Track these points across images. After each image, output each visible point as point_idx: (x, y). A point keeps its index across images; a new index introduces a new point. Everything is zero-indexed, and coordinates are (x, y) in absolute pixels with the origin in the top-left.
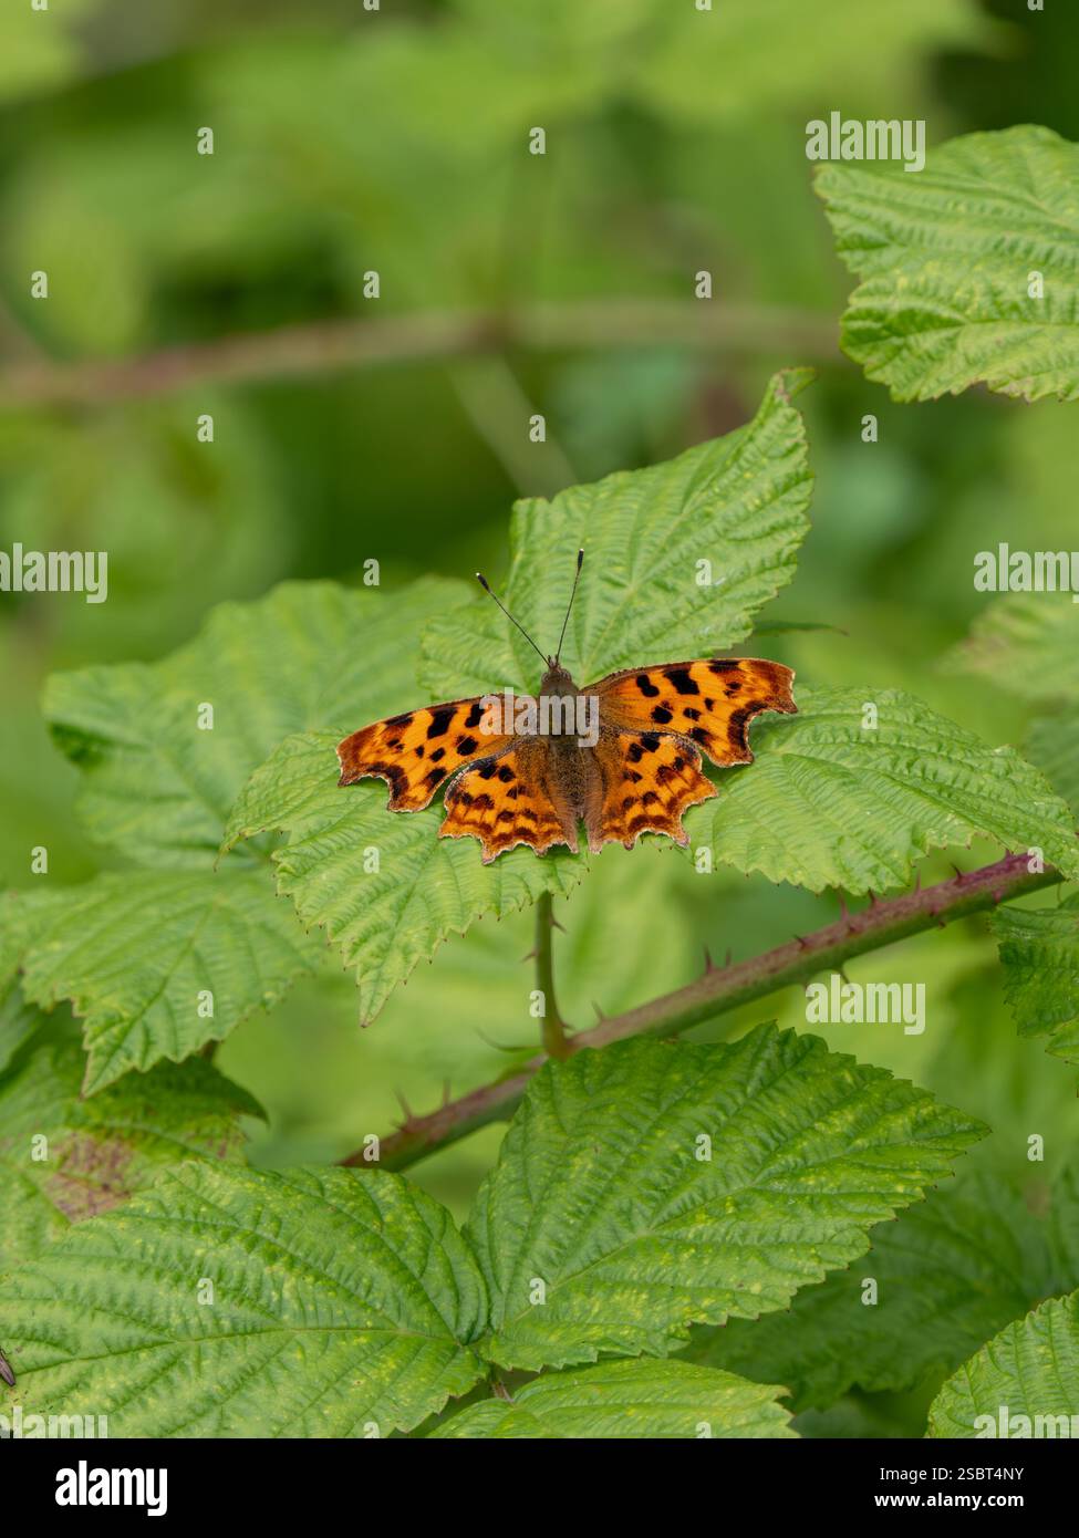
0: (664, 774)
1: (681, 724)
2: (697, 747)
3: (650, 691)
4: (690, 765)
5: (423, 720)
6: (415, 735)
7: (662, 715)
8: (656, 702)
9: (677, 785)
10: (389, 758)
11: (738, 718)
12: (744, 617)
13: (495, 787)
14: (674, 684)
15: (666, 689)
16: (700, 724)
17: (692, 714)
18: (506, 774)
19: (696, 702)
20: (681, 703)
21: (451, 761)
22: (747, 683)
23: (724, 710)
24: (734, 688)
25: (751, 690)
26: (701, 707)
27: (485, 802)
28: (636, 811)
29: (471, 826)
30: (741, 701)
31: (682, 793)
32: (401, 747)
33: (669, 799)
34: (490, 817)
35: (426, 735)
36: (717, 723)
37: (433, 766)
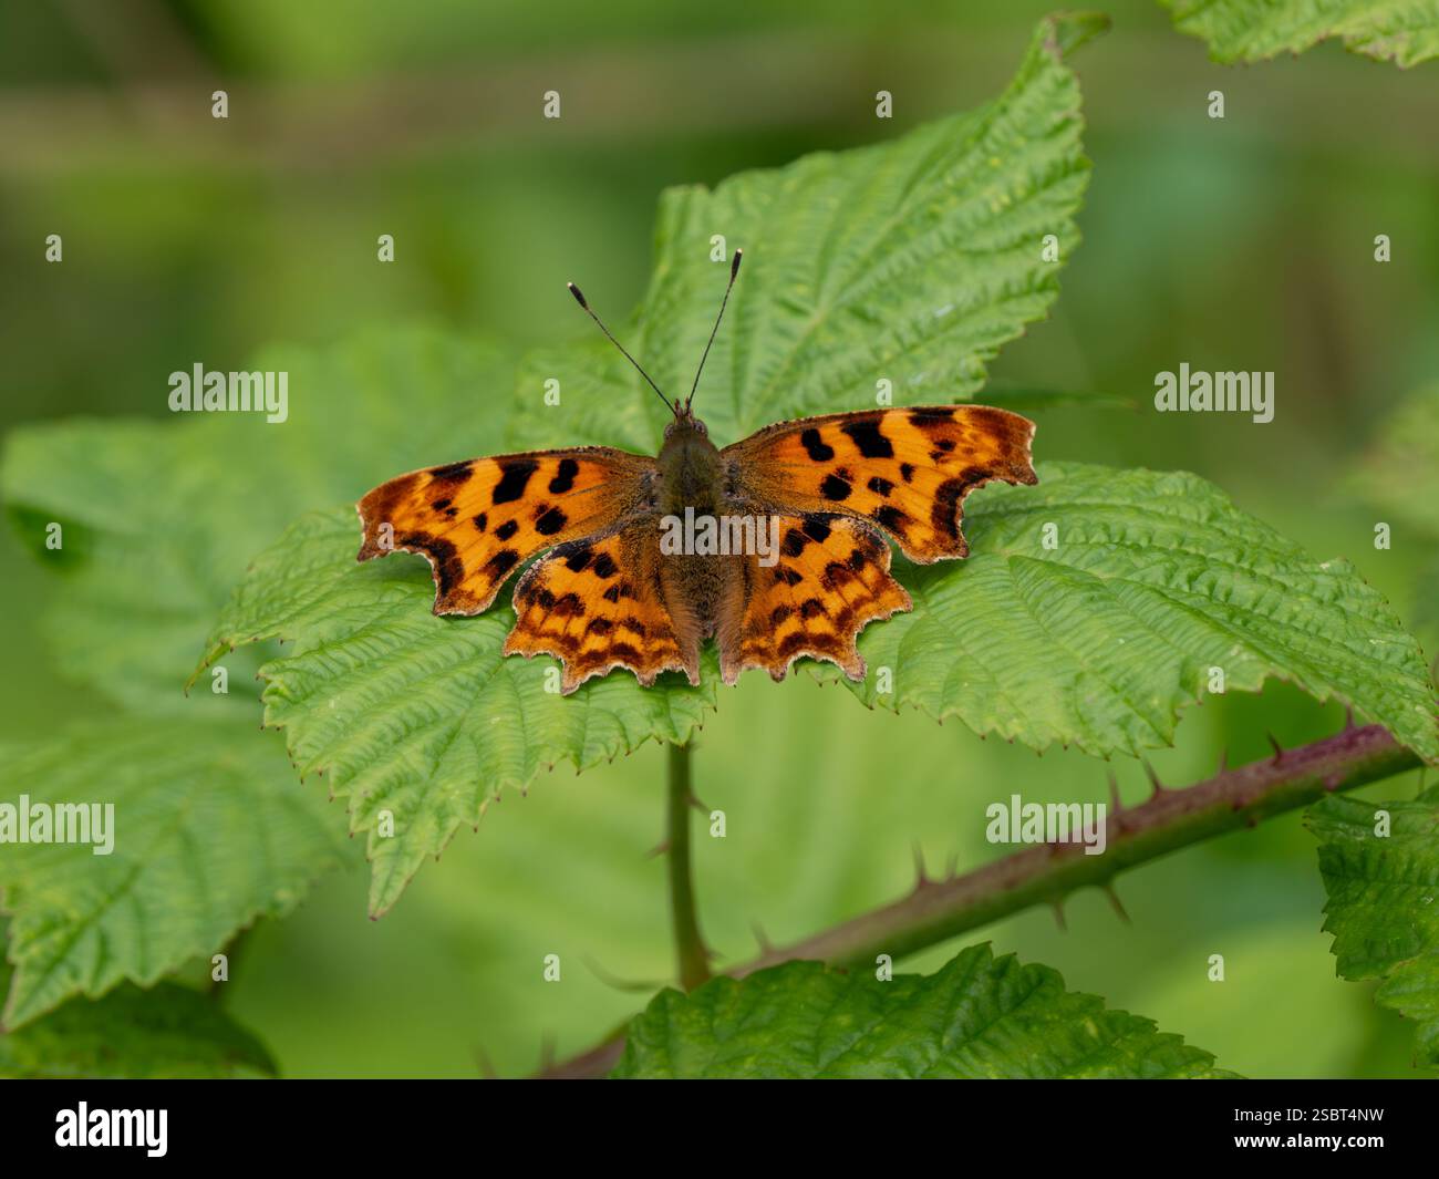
0: (835, 575)
1: (863, 501)
2: (887, 536)
3: (820, 452)
4: (873, 562)
5: (487, 475)
6: (474, 496)
7: (836, 487)
8: (829, 468)
9: (853, 590)
10: (436, 528)
11: (949, 493)
12: (974, 363)
13: (587, 584)
14: (857, 442)
15: (844, 449)
16: (892, 501)
17: (880, 486)
18: (604, 567)
19: (888, 469)
20: (866, 469)
21: (527, 541)
22: (964, 441)
23: (929, 481)
24: (943, 448)
25: (969, 451)
26: (894, 476)
27: (572, 605)
28: (791, 626)
29: (550, 640)
30: (954, 468)
31: (858, 603)
32: (453, 512)
33: (839, 611)
34: (577, 626)
35: (490, 498)
36: (917, 501)
37: (499, 546)
